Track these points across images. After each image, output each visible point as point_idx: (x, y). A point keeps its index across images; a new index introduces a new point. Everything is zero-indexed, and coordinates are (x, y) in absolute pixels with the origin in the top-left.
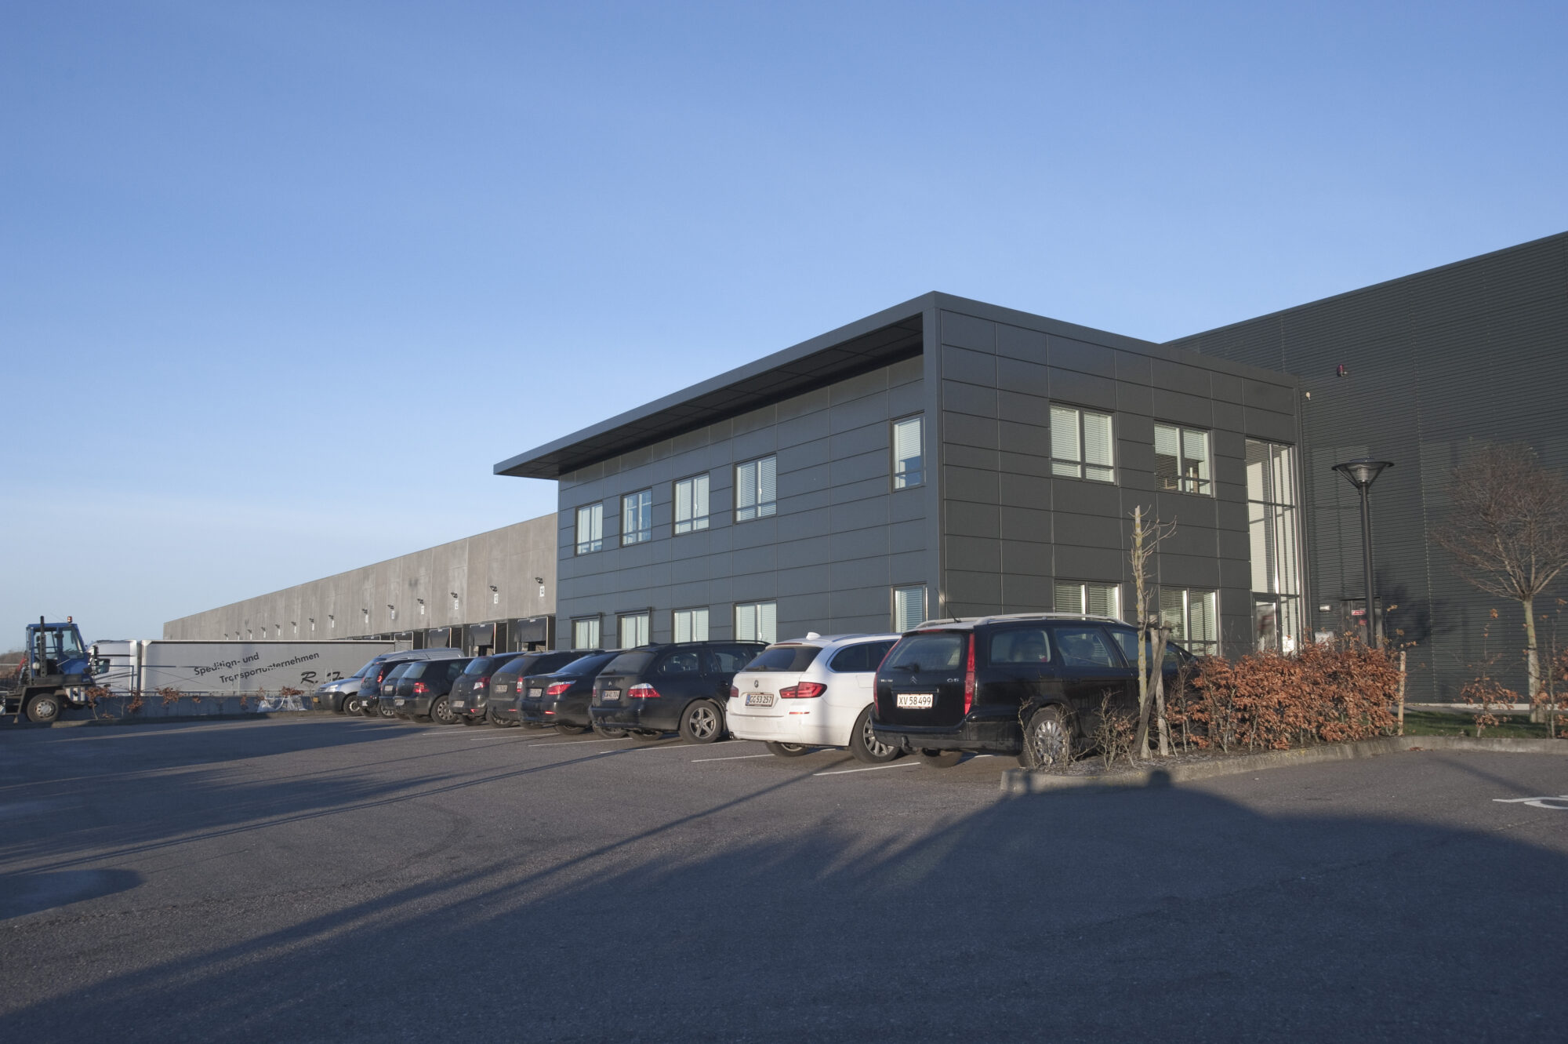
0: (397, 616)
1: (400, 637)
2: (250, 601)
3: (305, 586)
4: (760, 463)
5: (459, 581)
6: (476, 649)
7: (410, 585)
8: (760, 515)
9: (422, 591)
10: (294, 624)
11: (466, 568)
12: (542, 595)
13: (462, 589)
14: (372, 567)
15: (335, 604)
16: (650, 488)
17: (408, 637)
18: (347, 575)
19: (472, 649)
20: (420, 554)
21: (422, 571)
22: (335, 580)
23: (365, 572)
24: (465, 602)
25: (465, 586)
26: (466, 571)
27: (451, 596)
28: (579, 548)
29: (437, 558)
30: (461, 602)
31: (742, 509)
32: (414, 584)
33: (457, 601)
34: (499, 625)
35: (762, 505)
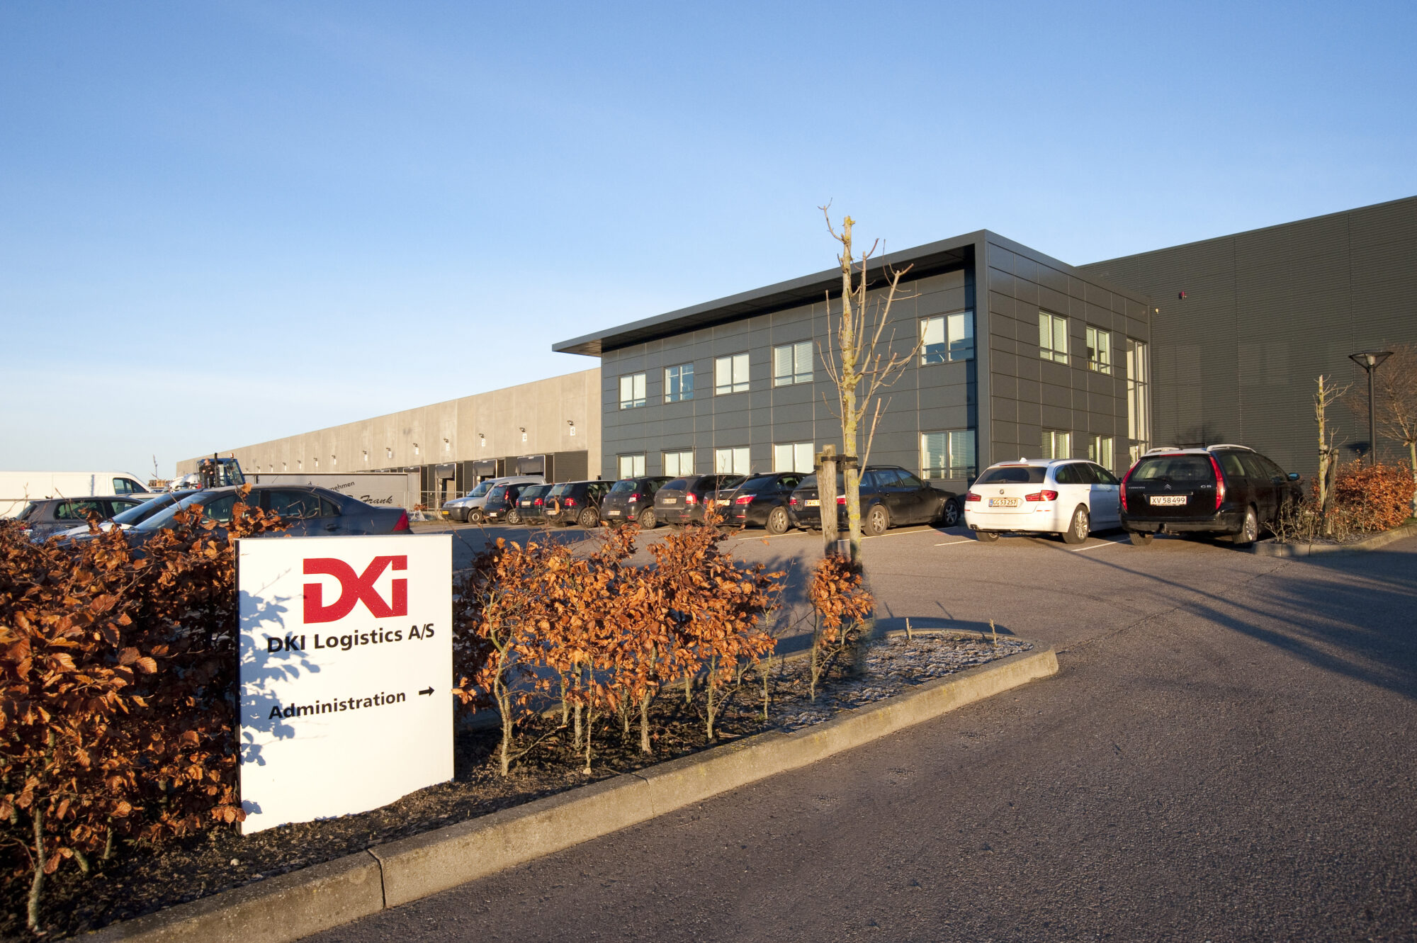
0: (393, 455)
1: (408, 470)
2: (258, 445)
3: (308, 435)
4: (795, 346)
5: (449, 428)
6: (479, 478)
7: (404, 432)
8: (796, 382)
9: (415, 438)
10: (300, 462)
11: (456, 422)
12: (524, 440)
13: (453, 436)
14: (370, 420)
15: (336, 447)
16: (692, 362)
17: (416, 470)
18: (347, 426)
19: (476, 478)
20: (414, 411)
21: (416, 423)
22: (336, 431)
23: (364, 424)
24: (455, 444)
25: (455, 434)
26: (456, 423)
27: (444, 442)
28: (622, 404)
29: (431, 415)
30: (452, 445)
31: (777, 378)
32: (408, 432)
33: (448, 444)
34: (499, 461)
35: (798, 375)
